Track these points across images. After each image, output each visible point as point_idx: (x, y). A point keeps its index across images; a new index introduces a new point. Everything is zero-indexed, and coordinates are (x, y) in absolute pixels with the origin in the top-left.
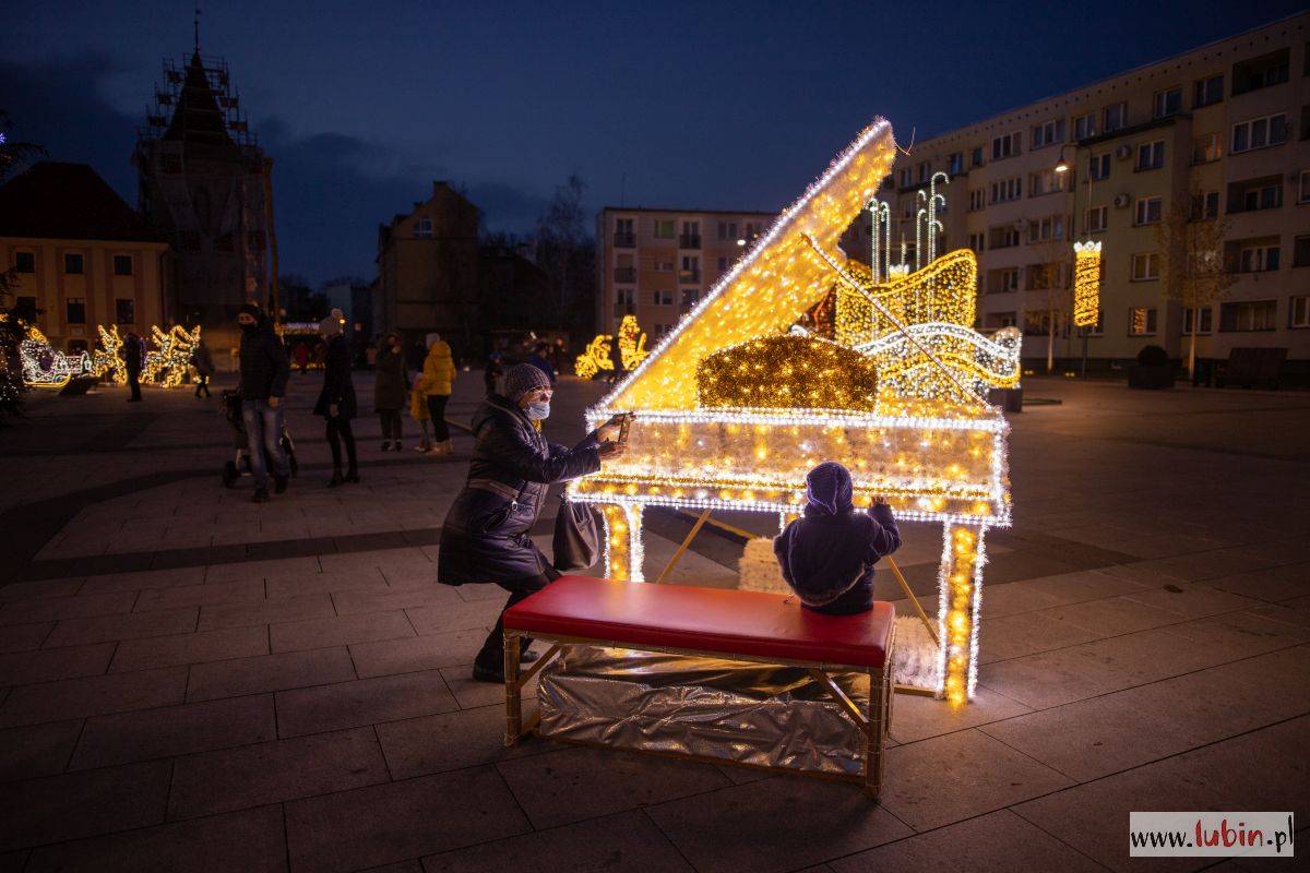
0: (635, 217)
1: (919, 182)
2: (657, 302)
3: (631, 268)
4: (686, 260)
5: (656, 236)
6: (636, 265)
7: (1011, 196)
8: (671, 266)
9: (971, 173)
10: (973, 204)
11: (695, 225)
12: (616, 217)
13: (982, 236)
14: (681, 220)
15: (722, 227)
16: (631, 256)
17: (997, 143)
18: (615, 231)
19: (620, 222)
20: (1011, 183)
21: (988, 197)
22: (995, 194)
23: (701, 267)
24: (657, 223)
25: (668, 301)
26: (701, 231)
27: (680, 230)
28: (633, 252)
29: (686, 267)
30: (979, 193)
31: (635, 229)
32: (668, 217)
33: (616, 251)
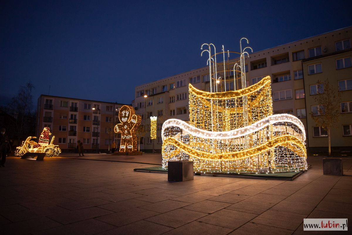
0: (53, 99)
1: (152, 94)
2: (60, 129)
3: (51, 117)
4: (72, 115)
5: (61, 106)
6: (52, 116)
7: (183, 98)
8: (66, 117)
9: (170, 91)
10: (170, 101)
11: (76, 104)
12: (45, 98)
13: (174, 111)
14: (71, 101)
15: (86, 105)
16: (51, 113)
17: (178, 82)
18: (45, 103)
19: (47, 100)
20: (183, 94)
21: (176, 99)
22: (178, 98)
23: (77, 118)
24: (61, 102)
25: (64, 130)
26: (78, 106)
27: (71, 105)
28: (52, 111)
29: (72, 118)
30: (172, 97)
31: (53, 103)
32: (66, 100)
33: (45, 111)
